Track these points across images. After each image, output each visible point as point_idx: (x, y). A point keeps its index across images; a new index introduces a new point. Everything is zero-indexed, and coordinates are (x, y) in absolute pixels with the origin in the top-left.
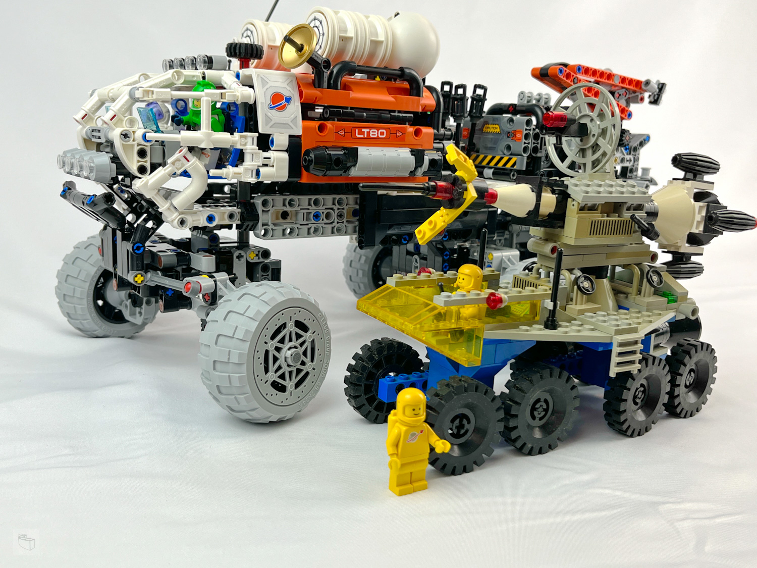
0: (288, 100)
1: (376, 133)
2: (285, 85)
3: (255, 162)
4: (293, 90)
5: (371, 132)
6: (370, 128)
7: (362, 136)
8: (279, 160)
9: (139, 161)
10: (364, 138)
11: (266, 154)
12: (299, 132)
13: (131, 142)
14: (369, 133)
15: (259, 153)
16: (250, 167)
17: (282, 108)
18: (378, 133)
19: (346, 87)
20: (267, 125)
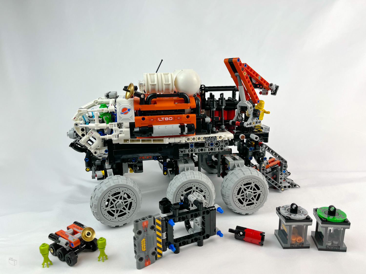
0: (129, 110)
1: (168, 119)
2: (128, 104)
3: (117, 133)
4: (132, 106)
5: (165, 118)
6: (165, 117)
7: (162, 120)
8: (127, 131)
9: (82, 133)
10: (162, 121)
11: (121, 130)
12: (133, 121)
13: (78, 127)
14: (164, 119)
15: (118, 130)
16: (114, 135)
17: (126, 113)
18: (169, 119)
19: (155, 103)
20: (120, 120)
